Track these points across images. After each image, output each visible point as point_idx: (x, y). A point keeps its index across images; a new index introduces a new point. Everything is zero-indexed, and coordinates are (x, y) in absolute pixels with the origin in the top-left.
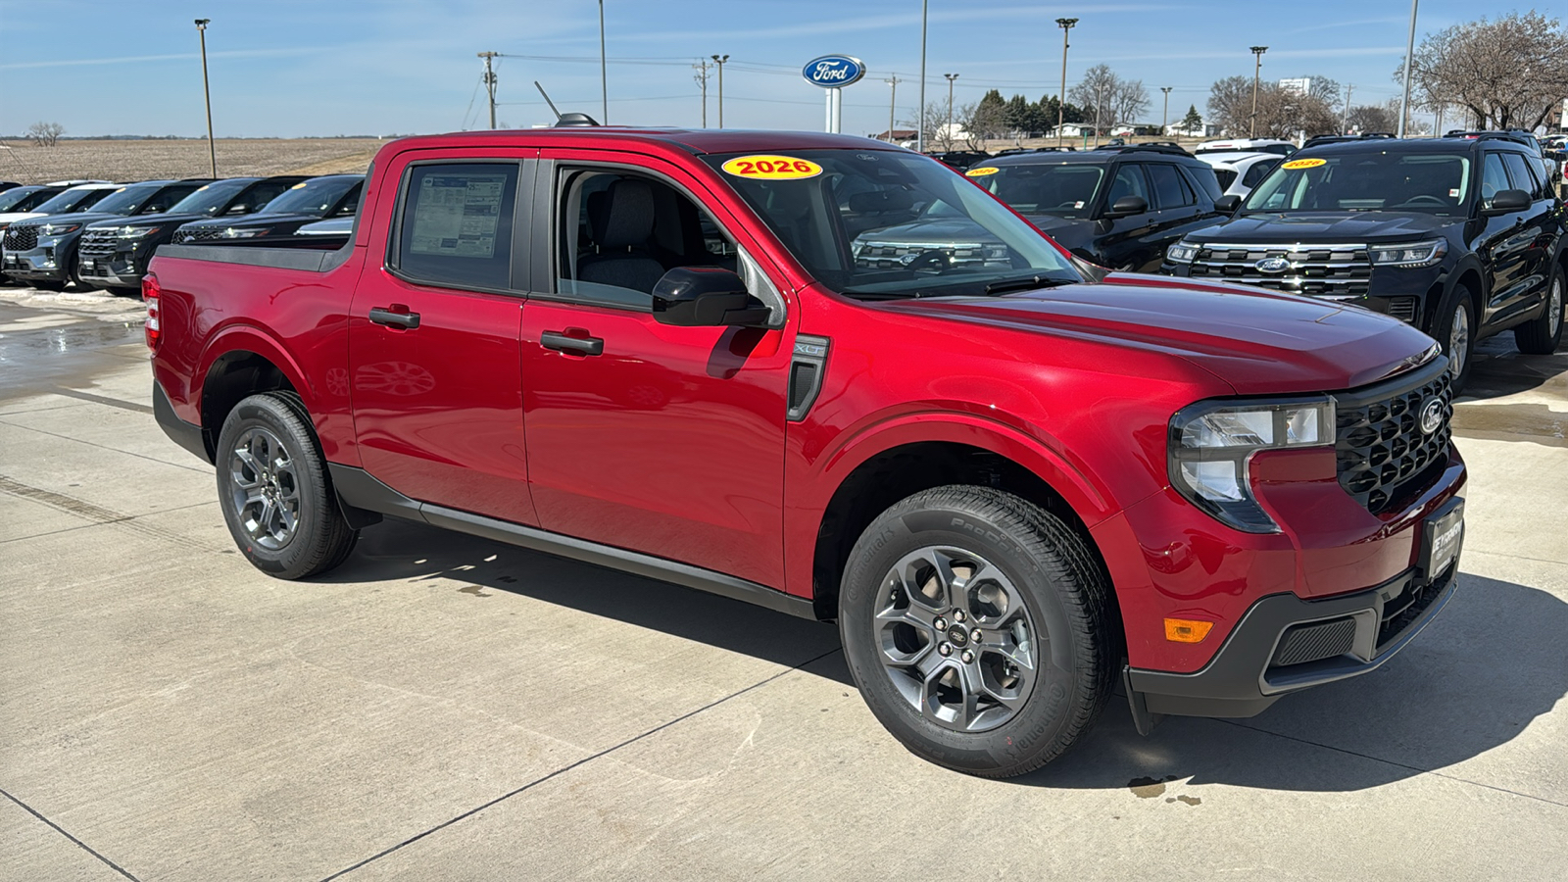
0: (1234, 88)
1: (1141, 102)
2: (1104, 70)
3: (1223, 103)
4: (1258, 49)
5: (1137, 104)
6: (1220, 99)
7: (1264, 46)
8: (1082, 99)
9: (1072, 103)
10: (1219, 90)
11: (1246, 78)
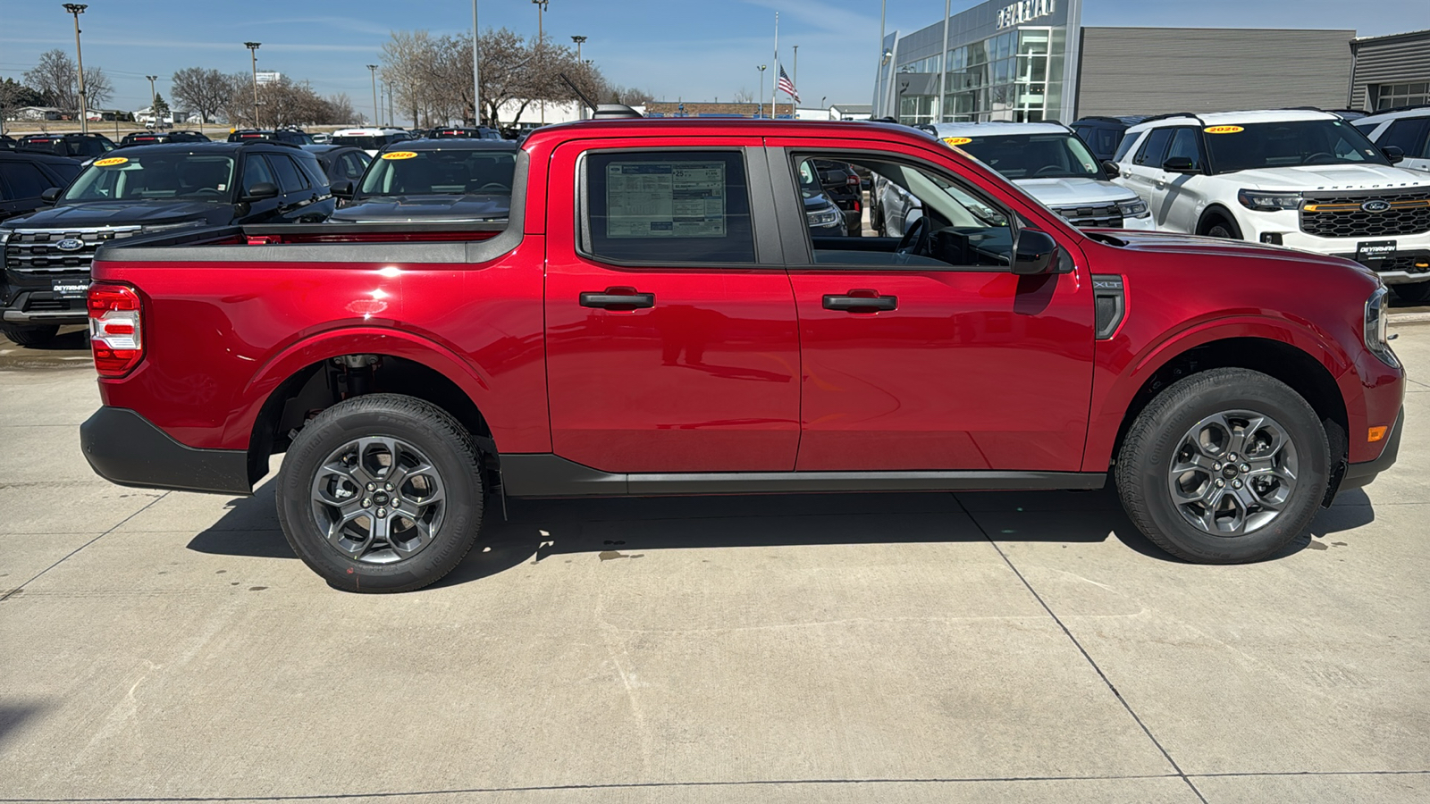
0: (194, 78)
1: (104, 88)
2: (60, 56)
3: (187, 93)
4: (252, 44)
5: (99, 90)
6: (183, 87)
7: (257, 42)
8: (40, 83)
9: (30, 87)
10: (180, 80)
11: (205, 70)
